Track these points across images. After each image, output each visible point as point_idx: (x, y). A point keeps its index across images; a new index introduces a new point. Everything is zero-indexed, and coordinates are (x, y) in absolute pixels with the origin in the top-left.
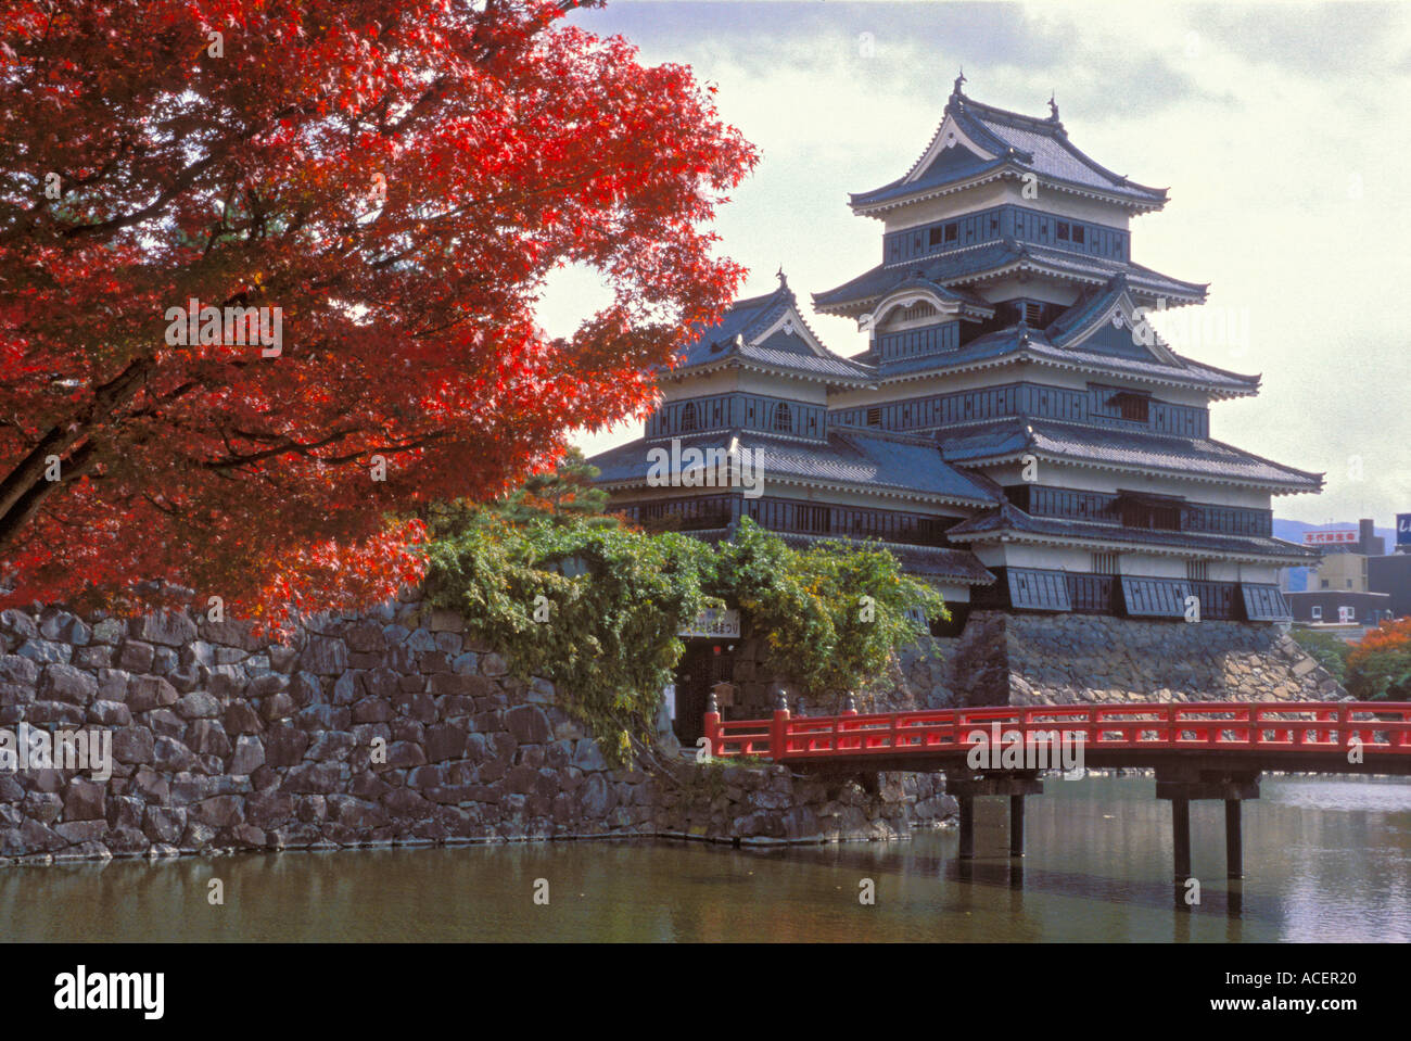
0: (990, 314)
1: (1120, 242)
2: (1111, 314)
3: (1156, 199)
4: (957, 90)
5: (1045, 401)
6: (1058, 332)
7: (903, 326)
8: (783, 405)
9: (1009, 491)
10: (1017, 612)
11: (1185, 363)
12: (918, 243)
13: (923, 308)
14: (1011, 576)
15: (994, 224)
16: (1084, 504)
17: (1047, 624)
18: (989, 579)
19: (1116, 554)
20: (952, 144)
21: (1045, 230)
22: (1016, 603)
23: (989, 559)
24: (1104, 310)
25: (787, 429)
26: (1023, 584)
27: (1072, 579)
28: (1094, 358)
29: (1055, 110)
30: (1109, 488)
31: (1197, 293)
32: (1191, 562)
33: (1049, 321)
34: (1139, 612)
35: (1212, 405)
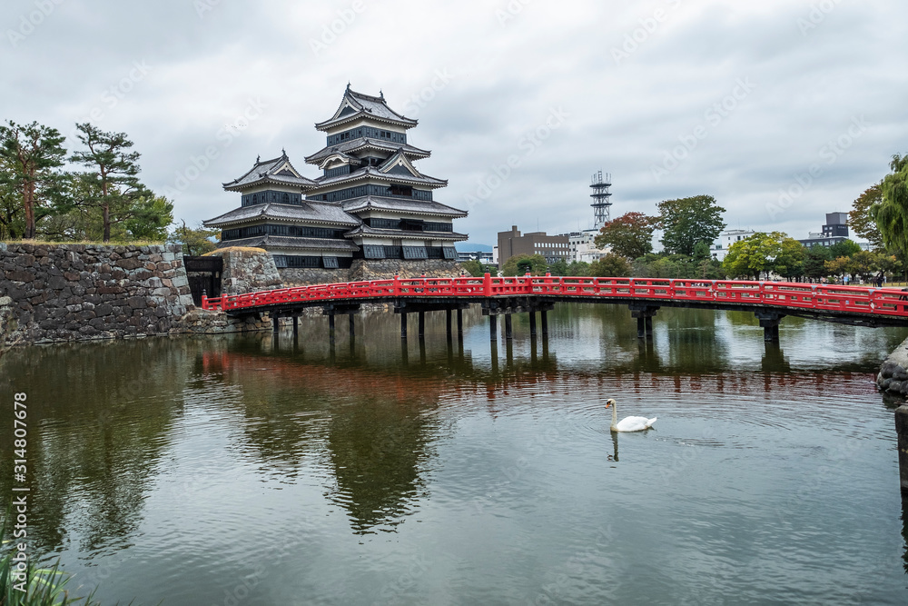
0: (360, 162)
1: (403, 138)
2: (398, 161)
3: (414, 123)
4: (348, 88)
5: (376, 190)
6: (380, 168)
7: (332, 167)
8: (286, 194)
9: (364, 220)
10: (367, 260)
11: (424, 176)
12: (337, 139)
13: (338, 161)
14: (364, 248)
15: (360, 132)
16: (388, 224)
17: (378, 263)
18: (358, 249)
19: (401, 240)
20: (347, 106)
21: (377, 134)
22: (366, 256)
23: (358, 244)
24: (395, 160)
25: (288, 202)
26: (369, 250)
27: (385, 248)
28: (391, 176)
29: (382, 94)
30: (398, 218)
31: (428, 154)
32: (425, 241)
33: (377, 164)
34: (409, 257)
35: (433, 190)
